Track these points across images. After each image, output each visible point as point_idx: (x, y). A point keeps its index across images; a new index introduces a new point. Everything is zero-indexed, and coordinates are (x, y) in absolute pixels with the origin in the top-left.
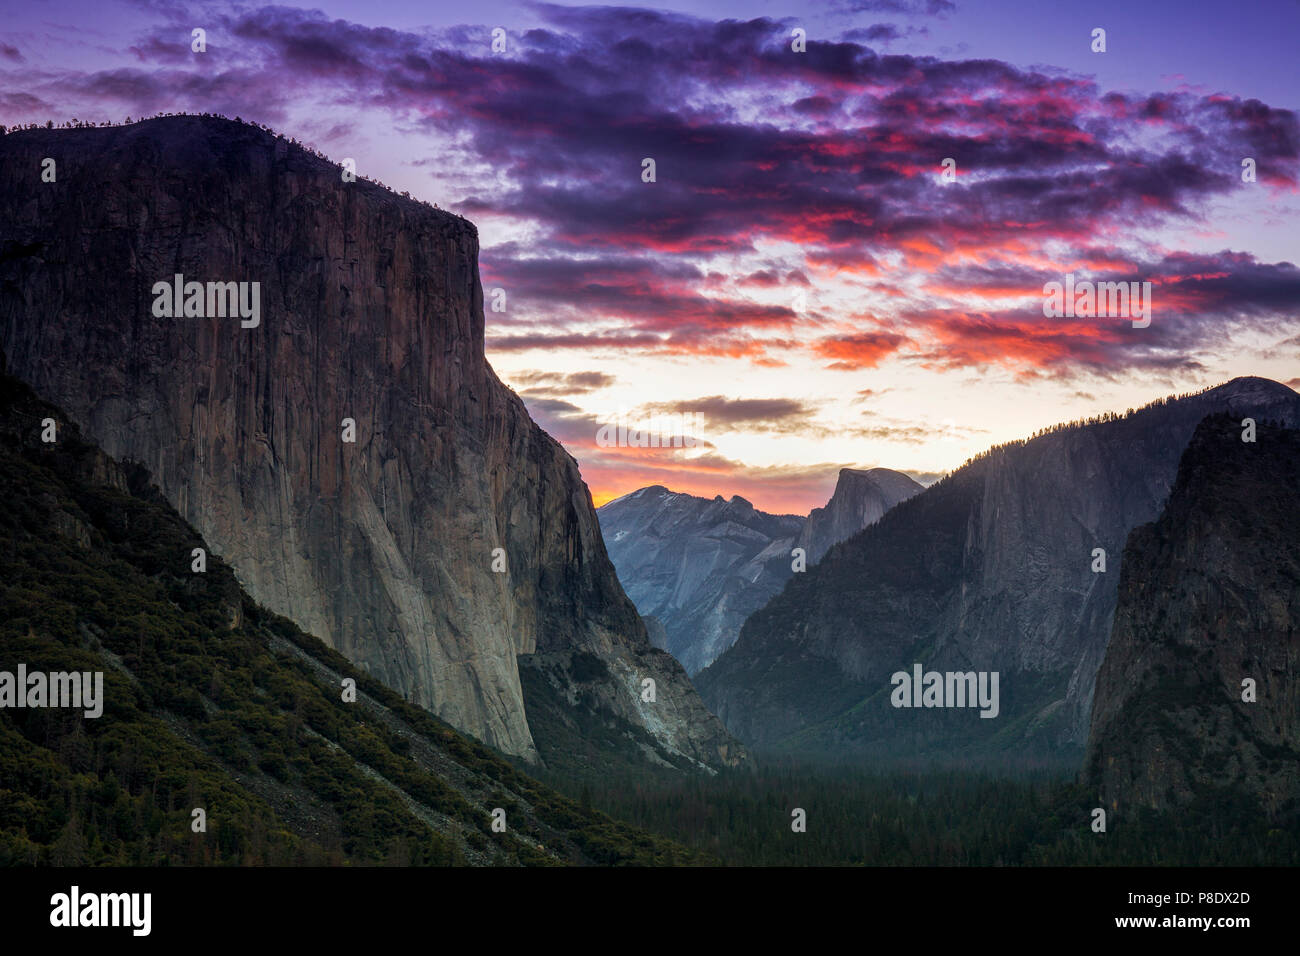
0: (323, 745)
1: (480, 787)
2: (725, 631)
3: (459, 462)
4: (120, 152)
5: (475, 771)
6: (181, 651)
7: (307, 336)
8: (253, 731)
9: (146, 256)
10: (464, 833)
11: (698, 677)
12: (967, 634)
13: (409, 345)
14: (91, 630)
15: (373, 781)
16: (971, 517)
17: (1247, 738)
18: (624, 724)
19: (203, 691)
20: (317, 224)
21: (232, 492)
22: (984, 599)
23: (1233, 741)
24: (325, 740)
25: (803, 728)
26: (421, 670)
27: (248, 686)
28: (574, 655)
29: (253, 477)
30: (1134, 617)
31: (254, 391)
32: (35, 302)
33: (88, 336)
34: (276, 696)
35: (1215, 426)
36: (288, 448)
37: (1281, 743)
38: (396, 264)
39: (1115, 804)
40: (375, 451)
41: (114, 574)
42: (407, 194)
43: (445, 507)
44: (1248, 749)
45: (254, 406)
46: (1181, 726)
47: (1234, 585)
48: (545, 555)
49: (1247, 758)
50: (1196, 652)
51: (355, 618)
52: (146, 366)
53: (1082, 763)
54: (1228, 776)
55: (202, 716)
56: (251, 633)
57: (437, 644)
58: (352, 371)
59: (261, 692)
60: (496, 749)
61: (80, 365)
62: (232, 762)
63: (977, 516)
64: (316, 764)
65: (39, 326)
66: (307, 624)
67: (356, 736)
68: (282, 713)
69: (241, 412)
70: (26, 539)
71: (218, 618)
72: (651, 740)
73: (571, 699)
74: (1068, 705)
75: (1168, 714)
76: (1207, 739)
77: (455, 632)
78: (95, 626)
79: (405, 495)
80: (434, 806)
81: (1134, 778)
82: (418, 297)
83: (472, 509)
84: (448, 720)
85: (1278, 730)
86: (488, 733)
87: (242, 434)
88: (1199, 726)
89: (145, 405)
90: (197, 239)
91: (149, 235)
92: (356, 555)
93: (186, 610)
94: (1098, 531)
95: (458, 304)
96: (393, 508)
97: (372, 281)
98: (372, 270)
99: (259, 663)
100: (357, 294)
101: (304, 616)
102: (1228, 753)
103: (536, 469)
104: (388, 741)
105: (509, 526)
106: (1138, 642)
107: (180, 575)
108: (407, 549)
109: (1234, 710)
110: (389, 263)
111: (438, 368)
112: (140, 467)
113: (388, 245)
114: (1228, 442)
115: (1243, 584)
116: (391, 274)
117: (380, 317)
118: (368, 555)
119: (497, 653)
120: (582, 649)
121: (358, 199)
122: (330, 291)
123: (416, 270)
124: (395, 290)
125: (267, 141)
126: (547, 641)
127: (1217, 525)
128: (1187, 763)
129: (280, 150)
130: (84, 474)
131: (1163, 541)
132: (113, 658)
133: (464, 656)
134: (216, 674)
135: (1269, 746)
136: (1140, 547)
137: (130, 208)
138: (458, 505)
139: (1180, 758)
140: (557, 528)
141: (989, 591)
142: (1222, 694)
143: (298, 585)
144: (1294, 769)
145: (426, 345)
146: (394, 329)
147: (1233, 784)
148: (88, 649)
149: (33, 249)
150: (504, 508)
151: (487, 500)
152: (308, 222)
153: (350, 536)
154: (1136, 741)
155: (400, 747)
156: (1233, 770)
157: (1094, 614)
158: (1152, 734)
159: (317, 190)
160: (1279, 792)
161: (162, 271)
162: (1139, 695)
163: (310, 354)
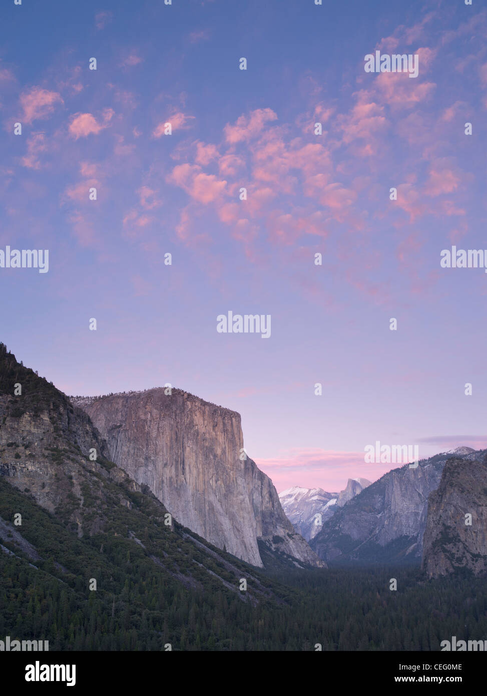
3: (238, 481)
4: (143, 399)
5: (242, 571)
6: (157, 538)
7: (194, 447)
8: (177, 561)
9: (150, 427)
11: (310, 541)
12: (388, 525)
13: (222, 448)
17: (468, 552)
18: (289, 556)
19: (163, 550)
20: (196, 416)
21: (174, 492)
22: (391, 515)
24: (198, 563)
25: (341, 555)
26: (229, 542)
27: (176, 548)
28: (273, 536)
29: (180, 488)
30: (433, 518)
31: (180, 463)
32: (120, 441)
33: (134, 450)
36: (190, 479)
37: (478, 553)
38: (218, 426)
39: (431, 574)
40: (214, 479)
42: (221, 406)
43: (234, 494)
44: (469, 556)
45: (180, 467)
46: (449, 549)
48: (263, 507)
49: (468, 558)
50: (451, 527)
51: (210, 528)
52: (150, 457)
53: (421, 562)
54: (463, 564)
55: (163, 556)
56: (178, 533)
57: (233, 535)
58: (207, 456)
59: (180, 550)
60: (251, 565)
61: (132, 458)
65: (122, 447)
66: (196, 530)
67: (207, 562)
68: (186, 556)
69: (177, 469)
70: (114, 507)
71: (167, 528)
72: (297, 560)
73: (273, 549)
74: (418, 545)
75: (445, 546)
76: (457, 553)
77: (238, 531)
78: (133, 532)
79: (223, 491)
81: (436, 566)
82: (224, 435)
83: (242, 495)
84: (237, 556)
85: (476, 549)
86: (249, 560)
87: (177, 476)
88: (454, 549)
89: (150, 468)
90: (163, 421)
91: (151, 421)
92: (210, 509)
93: (159, 526)
94: (423, 493)
95: (236, 436)
96: (220, 495)
97: (212, 431)
98: (212, 428)
99: (179, 541)
100: (207, 434)
101: (195, 527)
102: (463, 557)
103: (260, 482)
104: (216, 564)
105: (253, 499)
106: (435, 526)
107: (157, 516)
108: (224, 507)
109: (464, 544)
110: (216, 426)
111: (231, 455)
112: (147, 486)
113: (216, 420)
114: (455, 466)
115: (463, 507)
116: (216, 429)
117: (214, 440)
118: (213, 509)
119: (251, 536)
120: (276, 534)
121: (207, 408)
122: (200, 434)
123: (224, 427)
124: (218, 433)
125: (182, 394)
126: (265, 532)
127: (454, 490)
128: (451, 560)
129: (186, 396)
130: (130, 488)
131: (439, 495)
132: (138, 541)
133: (241, 537)
134: (167, 545)
135: (474, 554)
136: (433, 497)
137: (145, 414)
138: (238, 494)
139: (449, 559)
140: (267, 499)
141: (393, 512)
142: (460, 539)
143: (193, 518)
144: (482, 561)
145: (227, 448)
146: (218, 444)
147: (465, 566)
148: (131, 538)
149: (120, 426)
150: (251, 494)
151: (246, 492)
152: (194, 415)
153: (207, 503)
154: (436, 555)
155: (220, 565)
156: (464, 562)
157: (423, 518)
158: (440, 552)
159: (196, 406)
160: (478, 568)
161: (154, 430)
162: (436, 541)
163: (195, 452)
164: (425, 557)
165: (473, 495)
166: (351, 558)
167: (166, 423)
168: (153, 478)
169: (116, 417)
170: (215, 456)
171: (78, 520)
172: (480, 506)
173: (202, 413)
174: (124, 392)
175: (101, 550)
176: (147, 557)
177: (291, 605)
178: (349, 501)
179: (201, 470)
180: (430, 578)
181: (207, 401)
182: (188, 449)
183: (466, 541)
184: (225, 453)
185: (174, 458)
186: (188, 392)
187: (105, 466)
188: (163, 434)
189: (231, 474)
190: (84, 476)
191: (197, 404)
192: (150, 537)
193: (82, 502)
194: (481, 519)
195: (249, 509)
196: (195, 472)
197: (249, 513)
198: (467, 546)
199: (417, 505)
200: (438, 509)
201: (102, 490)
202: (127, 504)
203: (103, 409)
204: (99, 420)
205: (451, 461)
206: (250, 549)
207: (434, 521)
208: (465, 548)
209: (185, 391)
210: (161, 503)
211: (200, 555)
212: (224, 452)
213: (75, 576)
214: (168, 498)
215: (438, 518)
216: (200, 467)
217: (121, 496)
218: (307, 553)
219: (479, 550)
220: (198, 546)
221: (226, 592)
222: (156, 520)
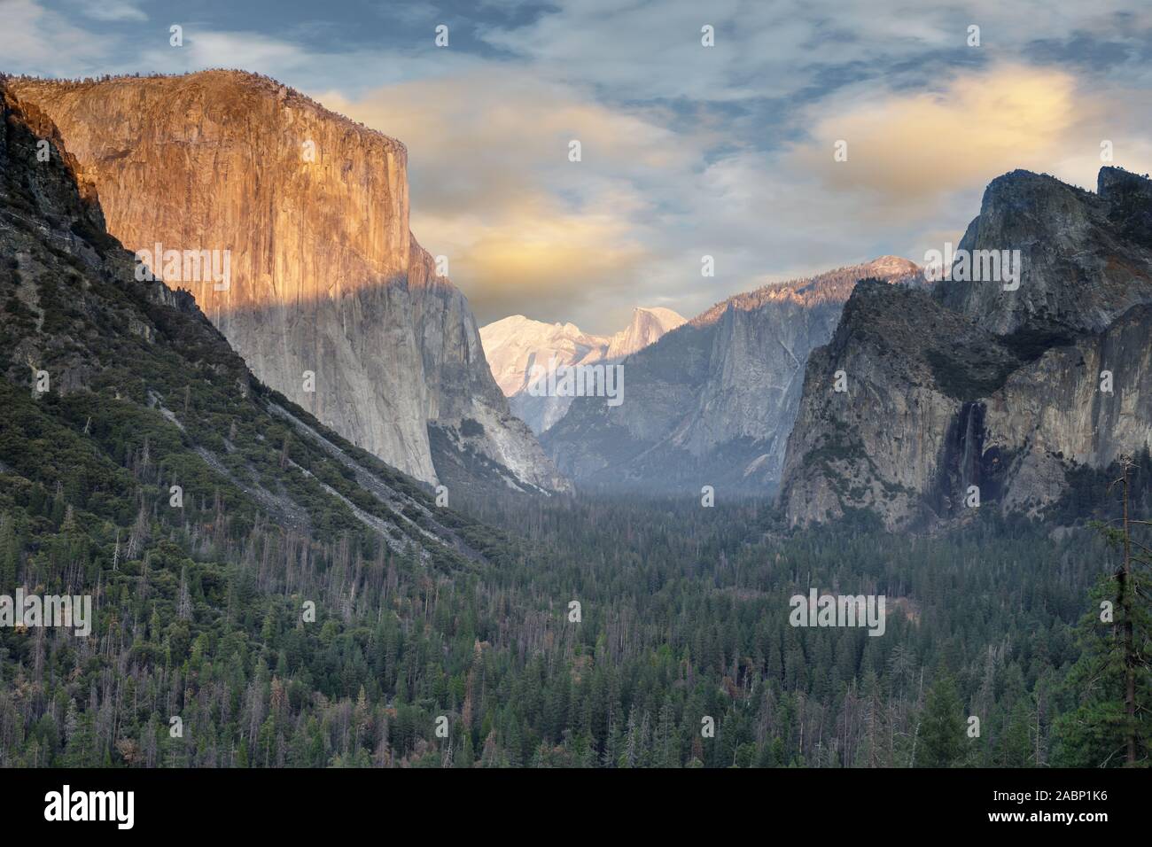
0: (301, 471)
1: (398, 500)
2: (559, 408)
3: (392, 296)
4: (180, 93)
5: (396, 490)
6: (211, 410)
7: (296, 212)
8: (255, 461)
9: (195, 160)
10: (388, 528)
11: (541, 436)
12: (709, 412)
13: (362, 221)
14: (155, 395)
15: (331, 495)
16: (716, 339)
17: (877, 479)
18: (494, 464)
19: (225, 436)
20: (304, 141)
22: (721, 391)
23: (868, 481)
24: (301, 468)
25: (605, 469)
26: (366, 427)
27: (253, 433)
28: (463, 420)
30: (812, 404)
31: (262, 248)
32: (125, 187)
34: (271, 440)
35: (866, 286)
36: (283, 283)
37: (897, 482)
38: (354, 168)
39: (795, 519)
40: (338, 286)
41: (170, 362)
42: (362, 124)
43: (382, 323)
44: (877, 486)
45: (263, 256)
46: (838, 471)
47: (873, 385)
48: (446, 358)
49: (877, 491)
50: (848, 426)
51: (325, 394)
52: (194, 230)
53: (776, 493)
54: (864, 502)
55: (225, 450)
56: (256, 401)
57: (376, 411)
58: (324, 236)
59: (261, 438)
60: (412, 478)
61: (153, 228)
62: (242, 480)
63: (719, 339)
64: (296, 483)
65: (128, 203)
66: (294, 396)
67: (321, 467)
68: (275, 451)
69: (255, 260)
70: (115, 337)
71: (234, 390)
72: (510, 474)
73: (461, 449)
74: (771, 457)
75: (830, 464)
76: (853, 479)
78: (158, 393)
79: (357, 316)
80: (370, 511)
81: (807, 502)
82: (368, 191)
83: (400, 327)
84: (381, 458)
85: (896, 474)
86: (408, 467)
87: (255, 276)
88: (848, 471)
90: (228, 149)
91: (198, 146)
92: (326, 354)
93: (215, 385)
94: (793, 350)
95: (393, 195)
96: (350, 325)
97: (339, 179)
98: (339, 173)
99: (261, 420)
100: (329, 187)
101: (292, 391)
102: (865, 488)
103: (441, 301)
104: (341, 470)
105: (423, 339)
106: (814, 419)
107: (211, 363)
108: (358, 351)
109: (871, 462)
110: (350, 168)
111: (380, 237)
112: (188, 294)
113: (349, 156)
114: (873, 296)
115: (878, 384)
116: (350, 175)
117: (343, 202)
118: (334, 354)
119: (414, 418)
120: (468, 416)
121: (331, 126)
122: (312, 184)
123: (368, 173)
124: (354, 186)
125: (274, 88)
126: (447, 411)
127: (864, 348)
128: (840, 494)
129: (282, 94)
130: (152, 297)
131: (831, 358)
132: (169, 414)
133: (393, 419)
134: (233, 425)
135: (890, 484)
136: (817, 360)
137: (186, 128)
138: (391, 324)
139: (836, 490)
140: (455, 341)
141: (725, 386)
142: (863, 451)
143: (289, 371)
144: (904, 498)
145: (372, 221)
146: (352, 209)
147: (867, 507)
148: (152, 406)
149: (125, 154)
150: (420, 327)
151: (410, 321)
152: (298, 140)
153: (322, 341)
154: (809, 480)
155: (349, 474)
156: (867, 498)
157: (789, 402)
158: (820, 475)
159: (305, 119)
160: (894, 512)
161: (206, 169)
162: (813, 452)
163: (299, 225)
164: (787, 482)
165: (904, 363)
166: (627, 477)
167: (234, 155)
169: (115, 130)
170: (344, 237)
171: (31, 361)
172: (915, 385)
173: (318, 137)
174: (137, 75)
175: (86, 430)
176: (188, 450)
177: (497, 565)
178: (632, 354)
179: (310, 267)
180: (791, 528)
181: (331, 109)
182: (282, 217)
183: (876, 456)
184: (368, 232)
185: (250, 234)
186: (288, 85)
187: (94, 244)
188: (226, 178)
189: (378, 280)
190: (45, 263)
191: (307, 115)
192: (196, 405)
193: (40, 322)
194: (913, 414)
195: (415, 360)
196: (296, 269)
197: (412, 367)
198: (876, 467)
199: (779, 375)
201: (86, 298)
202: (144, 330)
203: (85, 109)
204: (76, 136)
206: (412, 444)
207: (813, 411)
208: (871, 470)
209: (280, 82)
210: (219, 334)
211: (306, 451)
212: (364, 230)
213: (27, 481)
214: (234, 325)
215: (823, 404)
216: (309, 258)
217: (130, 313)
219: (900, 477)
220: (301, 432)
221: (360, 531)
222: (210, 370)
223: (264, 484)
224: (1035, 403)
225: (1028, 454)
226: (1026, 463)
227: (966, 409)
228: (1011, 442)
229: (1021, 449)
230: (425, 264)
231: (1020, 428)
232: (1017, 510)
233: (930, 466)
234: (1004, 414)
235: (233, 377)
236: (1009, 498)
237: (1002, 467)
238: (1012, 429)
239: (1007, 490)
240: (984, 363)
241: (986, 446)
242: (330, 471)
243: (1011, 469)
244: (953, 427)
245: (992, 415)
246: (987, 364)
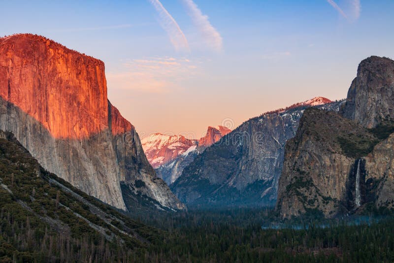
0: (65, 208)
1: (109, 218)
2: (178, 172)
3: (101, 128)
4: (3, 45)
5: (108, 213)
6: (23, 184)
7: (57, 94)
8: (44, 205)
9: (11, 74)
10: (105, 231)
11: (170, 185)
12: (244, 171)
13: (86, 96)
15: (79, 218)
17: (320, 195)
18: (150, 199)
19: (30, 195)
20: (59, 63)
21: (38, 139)
22: (248, 161)
23: (316, 196)
26: (93, 186)
27: (43, 193)
28: (136, 181)
29: (44, 135)
30: (288, 164)
31: (43, 111)
34: (50, 195)
36: (53, 126)
37: (328, 196)
39: (285, 215)
40: (77, 126)
42: (84, 54)
43: (98, 141)
44: (320, 199)
45: (44, 114)
46: (302, 193)
47: (315, 154)
48: (127, 154)
49: (320, 200)
50: (305, 173)
51: (74, 173)
52: (13, 105)
53: (275, 204)
54: (314, 206)
55: (30, 201)
56: (44, 178)
57: (97, 179)
58: (70, 104)
59: (47, 194)
60: (115, 207)
62: (39, 214)
64: (63, 213)
66: (61, 175)
67: (74, 205)
68: (53, 200)
69: (40, 116)
71: (34, 174)
72: (158, 203)
73: (136, 193)
74: (272, 189)
76: (309, 196)
79: (87, 138)
80: (96, 224)
81: (289, 207)
82: (88, 83)
83: (106, 141)
84: (101, 200)
85: (328, 193)
86: (113, 203)
87: (41, 123)
88: (306, 193)
89: (13, 116)
90: (26, 69)
91: (12, 68)
92: (74, 155)
93: (25, 172)
96: (84, 142)
97: (75, 79)
98: (75, 76)
99: (46, 186)
100: (71, 83)
101: (60, 172)
102: (315, 200)
103: (123, 129)
104: (83, 206)
105: (116, 146)
106: (290, 171)
107: (22, 163)
108: (88, 153)
110: (80, 73)
111: (95, 102)
112: (11, 133)
113: (79, 68)
114: (312, 115)
115: (317, 153)
116: (80, 76)
117: (78, 88)
118: (77, 155)
119: (114, 181)
120: (138, 179)
121: (71, 56)
122: (63, 82)
123: (87, 75)
124: (82, 81)
125: (44, 40)
126: (128, 177)
127: (310, 138)
128: (304, 203)
129: (48, 43)
131: (296, 143)
132: (5, 186)
133: (105, 182)
134: (34, 190)
135: (325, 197)
136: (289, 145)
137: (7, 60)
138: (102, 140)
139: (302, 201)
140: (130, 146)
141: (250, 158)
142: (312, 184)
143: (58, 164)
144: (332, 203)
145: (91, 96)
146: (82, 91)
147: (316, 208)
150: (114, 141)
151: (110, 139)
152: (57, 63)
153: (71, 150)
154: (290, 197)
155: (86, 208)
156: (316, 204)
157: (279, 164)
158: (294, 195)
159: (59, 53)
160: (328, 209)
161: (17, 78)
162: (290, 185)
163: (59, 99)
164: (280, 199)
165: (328, 143)
166: (210, 201)
167: (28, 71)
168: (17, 125)
170: (79, 104)
172: (333, 153)
173: (65, 61)
176: (15, 202)
177: (154, 244)
178: (208, 147)
179: (65, 117)
180: (283, 219)
182: (51, 97)
183: (318, 185)
184: (89, 101)
185: (37, 105)
186: (50, 39)
188: (25, 81)
189: (95, 122)
191: (60, 51)
192: (17, 182)
194: (333, 165)
195: (113, 155)
196: (58, 119)
197: (112, 159)
198: (319, 190)
199: (274, 152)
200: (294, 156)
205: (309, 111)
206: (114, 193)
207: (289, 167)
208: (317, 191)
209: (47, 38)
210: (26, 149)
211: (67, 199)
214: (32, 145)
215: (293, 164)
216: (64, 114)
218: (168, 196)
219: (329, 193)
220: (64, 190)
221: (93, 233)
222: (22, 166)
223: (49, 215)
224: (387, 158)
225: (386, 180)
226: (385, 184)
227: (357, 162)
228: (378, 175)
229: (383, 178)
230: (115, 113)
231: (381, 169)
232: (383, 205)
233: (343, 188)
234: (374, 163)
235: (32, 168)
236: (379, 200)
237: (375, 187)
238: (378, 170)
239: (378, 197)
240: (363, 142)
241: (367, 178)
242: (78, 207)
243: (379, 187)
244: (352, 170)
245: (369, 164)
246: (365, 142)
